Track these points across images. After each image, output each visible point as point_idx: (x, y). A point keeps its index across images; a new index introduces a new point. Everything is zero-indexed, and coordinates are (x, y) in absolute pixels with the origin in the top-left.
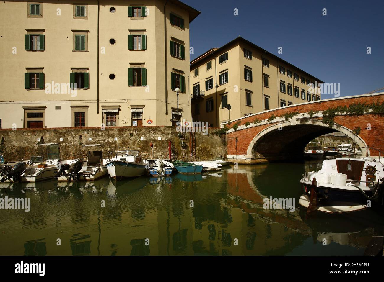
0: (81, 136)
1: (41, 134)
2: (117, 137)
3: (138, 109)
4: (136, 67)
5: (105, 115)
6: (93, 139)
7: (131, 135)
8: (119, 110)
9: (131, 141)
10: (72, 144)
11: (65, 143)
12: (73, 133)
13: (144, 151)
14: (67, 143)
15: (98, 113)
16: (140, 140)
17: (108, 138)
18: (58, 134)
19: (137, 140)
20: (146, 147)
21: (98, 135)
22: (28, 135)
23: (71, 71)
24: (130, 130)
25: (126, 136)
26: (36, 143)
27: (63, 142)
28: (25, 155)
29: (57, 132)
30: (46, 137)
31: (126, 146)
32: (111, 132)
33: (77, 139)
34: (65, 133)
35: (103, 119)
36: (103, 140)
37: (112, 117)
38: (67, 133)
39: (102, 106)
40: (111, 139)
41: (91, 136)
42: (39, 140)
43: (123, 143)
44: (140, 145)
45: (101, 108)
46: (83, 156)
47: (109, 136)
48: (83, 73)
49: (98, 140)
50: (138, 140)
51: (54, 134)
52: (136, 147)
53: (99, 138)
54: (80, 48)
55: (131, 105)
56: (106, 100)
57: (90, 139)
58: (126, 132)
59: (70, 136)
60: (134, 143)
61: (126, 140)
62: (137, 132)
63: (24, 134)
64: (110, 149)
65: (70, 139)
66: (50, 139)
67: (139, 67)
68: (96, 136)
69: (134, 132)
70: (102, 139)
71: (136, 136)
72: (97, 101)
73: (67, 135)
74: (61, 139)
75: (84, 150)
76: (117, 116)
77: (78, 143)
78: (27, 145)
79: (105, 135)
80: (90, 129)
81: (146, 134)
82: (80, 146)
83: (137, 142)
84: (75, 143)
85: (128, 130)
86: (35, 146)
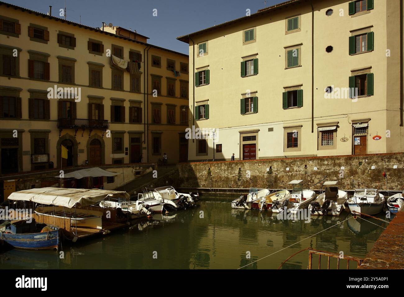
0: (306, 166)
1: (270, 165)
2: (343, 166)
3: (361, 123)
4: (360, 73)
5: (321, 134)
6: (318, 169)
7: (360, 163)
8: (338, 126)
9: (360, 170)
10: (298, 173)
11: (291, 173)
12: (298, 163)
13: (375, 181)
14: (292, 173)
15: (313, 132)
16: (370, 169)
17: (334, 167)
18: (285, 164)
19: (366, 169)
20: (378, 176)
21: (324, 165)
22: (259, 165)
23: (284, 91)
24: (359, 159)
25: (354, 165)
26: (266, 172)
27: (289, 172)
28: (257, 183)
29: (284, 162)
30: (274, 167)
31: (354, 176)
32: (337, 161)
33: (302, 168)
34: (291, 163)
35: (318, 138)
36: (328, 170)
37: (328, 135)
38: (293, 163)
39: (317, 125)
40: (337, 168)
41: (316, 166)
42: (268, 170)
43: (350, 172)
44: (370, 174)
45: (315, 127)
46: (309, 185)
47: (335, 165)
48: (296, 91)
49: (323, 169)
50: (369, 168)
51: (281, 164)
52: (366, 177)
53: (324, 167)
54: (293, 65)
55: (352, 120)
56: (321, 117)
57: (315, 169)
58: (354, 161)
59: (296, 166)
60: (363, 172)
61: (354, 169)
62: (367, 160)
63: (256, 164)
64: (336, 178)
65: (295, 168)
66: (277, 169)
67: (363, 73)
68: (321, 166)
69: (364, 160)
70: (328, 168)
71: (366, 164)
72: (311, 119)
73: (293, 164)
74: (288, 169)
75: (309, 179)
76: (334, 133)
77: (303, 172)
78: (258, 174)
79: (331, 164)
80: (315, 159)
81: (378, 162)
82: (305, 175)
83: (367, 171)
84: (300, 172)
85: (356, 158)
86: (265, 175)
